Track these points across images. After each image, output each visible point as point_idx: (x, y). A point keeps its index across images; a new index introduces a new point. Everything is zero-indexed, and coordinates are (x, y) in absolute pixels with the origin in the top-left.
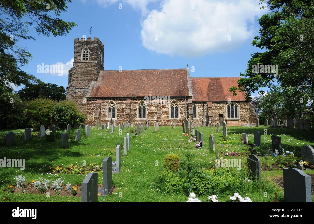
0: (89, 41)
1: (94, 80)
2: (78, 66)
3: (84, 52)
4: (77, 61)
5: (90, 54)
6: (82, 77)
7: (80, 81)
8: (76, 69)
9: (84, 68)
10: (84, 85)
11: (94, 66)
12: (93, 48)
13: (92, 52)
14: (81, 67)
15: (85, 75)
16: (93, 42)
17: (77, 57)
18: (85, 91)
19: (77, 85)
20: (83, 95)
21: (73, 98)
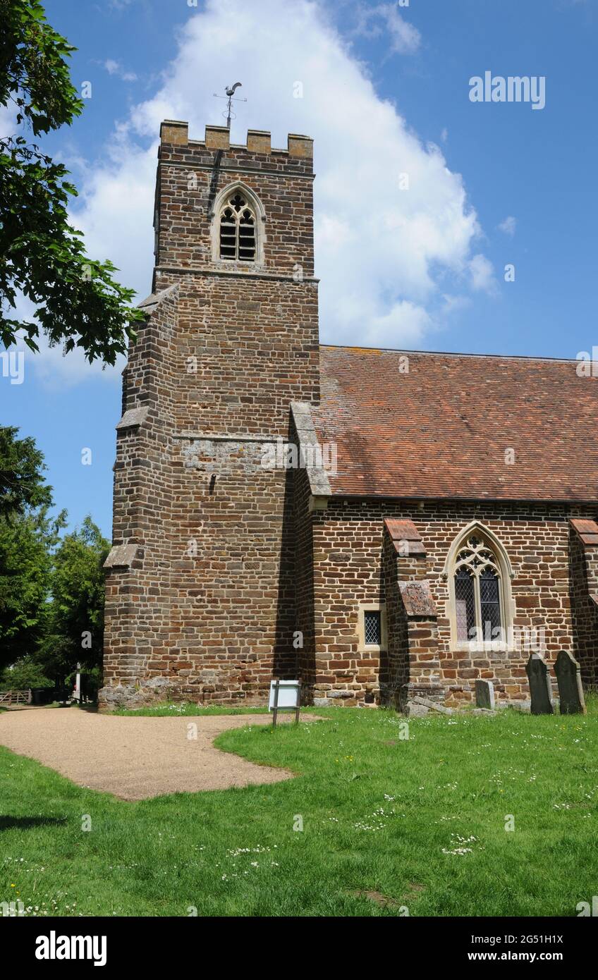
0: (255, 149)
1: (304, 388)
2: (190, 295)
3: (228, 212)
4: (185, 264)
5: (266, 226)
6: (222, 365)
7: (209, 389)
8: (179, 310)
9: (234, 308)
10: (240, 418)
11: (301, 302)
12: (287, 193)
13: (279, 219)
14: (211, 300)
15: (240, 356)
16: (283, 162)
17: (180, 236)
18: (247, 459)
19: (184, 414)
20: (230, 482)
21: (163, 499)
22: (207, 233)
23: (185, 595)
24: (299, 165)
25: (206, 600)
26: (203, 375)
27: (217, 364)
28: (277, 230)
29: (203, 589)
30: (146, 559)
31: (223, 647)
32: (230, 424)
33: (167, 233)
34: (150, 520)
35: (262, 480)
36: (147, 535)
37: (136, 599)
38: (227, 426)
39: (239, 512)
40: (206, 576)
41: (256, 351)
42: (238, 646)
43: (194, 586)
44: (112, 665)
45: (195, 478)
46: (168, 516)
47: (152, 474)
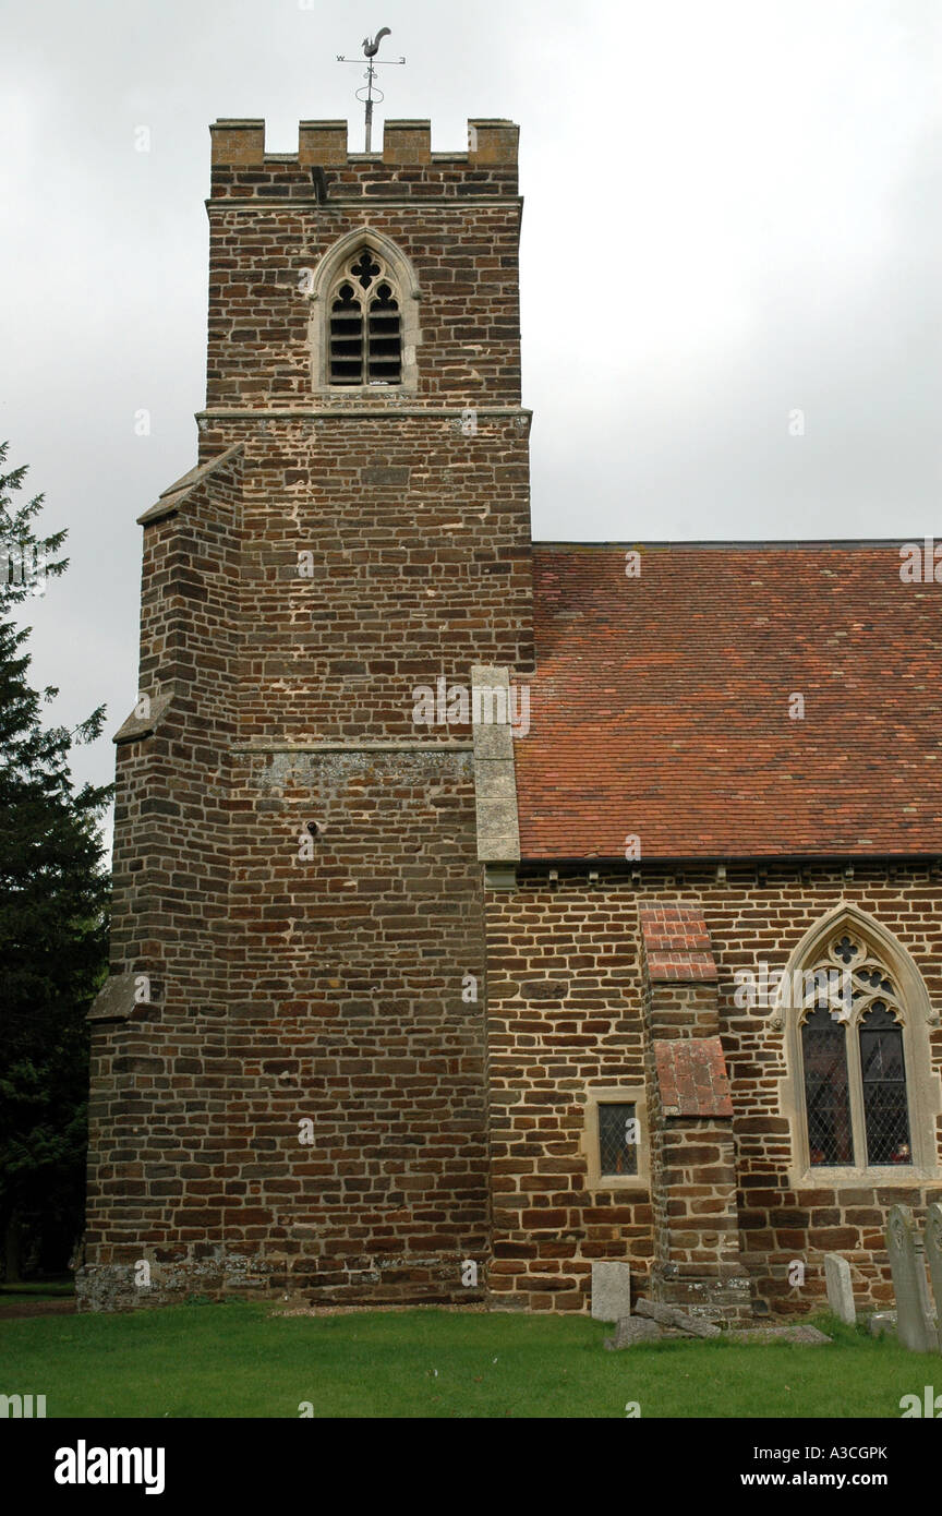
0: (398, 157)
1: (501, 637)
2: (265, 464)
3: (347, 290)
4: (260, 402)
5: (421, 312)
6: (330, 599)
7: (306, 649)
8: (245, 495)
9: (357, 482)
10: (367, 705)
11: (495, 459)
12: (465, 240)
13: (447, 294)
14: (310, 470)
15: (368, 578)
16: (456, 178)
17: (246, 347)
18: (382, 787)
19: (254, 704)
20: (348, 837)
21: (209, 878)
22: (302, 335)
23: (257, 1072)
24: (489, 181)
25: (299, 1081)
26: (293, 621)
27: (322, 598)
28: (443, 317)
29: (292, 1058)
30: (169, 1001)
31: (334, 1178)
32: (348, 719)
33: (222, 343)
34: (179, 922)
35: (413, 830)
36: (169, 953)
37: (146, 1082)
38: (341, 724)
39: (368, 899)
40: (300, 1032)
41: (401, 566)
42: (366, 1175)
43: (275, 1053)
44: (100, 1219)
45: (277, 831)
46: (222, 912)
47: (184, 828)
